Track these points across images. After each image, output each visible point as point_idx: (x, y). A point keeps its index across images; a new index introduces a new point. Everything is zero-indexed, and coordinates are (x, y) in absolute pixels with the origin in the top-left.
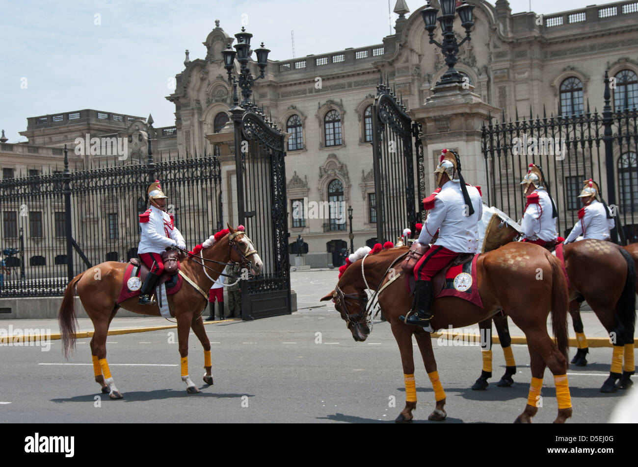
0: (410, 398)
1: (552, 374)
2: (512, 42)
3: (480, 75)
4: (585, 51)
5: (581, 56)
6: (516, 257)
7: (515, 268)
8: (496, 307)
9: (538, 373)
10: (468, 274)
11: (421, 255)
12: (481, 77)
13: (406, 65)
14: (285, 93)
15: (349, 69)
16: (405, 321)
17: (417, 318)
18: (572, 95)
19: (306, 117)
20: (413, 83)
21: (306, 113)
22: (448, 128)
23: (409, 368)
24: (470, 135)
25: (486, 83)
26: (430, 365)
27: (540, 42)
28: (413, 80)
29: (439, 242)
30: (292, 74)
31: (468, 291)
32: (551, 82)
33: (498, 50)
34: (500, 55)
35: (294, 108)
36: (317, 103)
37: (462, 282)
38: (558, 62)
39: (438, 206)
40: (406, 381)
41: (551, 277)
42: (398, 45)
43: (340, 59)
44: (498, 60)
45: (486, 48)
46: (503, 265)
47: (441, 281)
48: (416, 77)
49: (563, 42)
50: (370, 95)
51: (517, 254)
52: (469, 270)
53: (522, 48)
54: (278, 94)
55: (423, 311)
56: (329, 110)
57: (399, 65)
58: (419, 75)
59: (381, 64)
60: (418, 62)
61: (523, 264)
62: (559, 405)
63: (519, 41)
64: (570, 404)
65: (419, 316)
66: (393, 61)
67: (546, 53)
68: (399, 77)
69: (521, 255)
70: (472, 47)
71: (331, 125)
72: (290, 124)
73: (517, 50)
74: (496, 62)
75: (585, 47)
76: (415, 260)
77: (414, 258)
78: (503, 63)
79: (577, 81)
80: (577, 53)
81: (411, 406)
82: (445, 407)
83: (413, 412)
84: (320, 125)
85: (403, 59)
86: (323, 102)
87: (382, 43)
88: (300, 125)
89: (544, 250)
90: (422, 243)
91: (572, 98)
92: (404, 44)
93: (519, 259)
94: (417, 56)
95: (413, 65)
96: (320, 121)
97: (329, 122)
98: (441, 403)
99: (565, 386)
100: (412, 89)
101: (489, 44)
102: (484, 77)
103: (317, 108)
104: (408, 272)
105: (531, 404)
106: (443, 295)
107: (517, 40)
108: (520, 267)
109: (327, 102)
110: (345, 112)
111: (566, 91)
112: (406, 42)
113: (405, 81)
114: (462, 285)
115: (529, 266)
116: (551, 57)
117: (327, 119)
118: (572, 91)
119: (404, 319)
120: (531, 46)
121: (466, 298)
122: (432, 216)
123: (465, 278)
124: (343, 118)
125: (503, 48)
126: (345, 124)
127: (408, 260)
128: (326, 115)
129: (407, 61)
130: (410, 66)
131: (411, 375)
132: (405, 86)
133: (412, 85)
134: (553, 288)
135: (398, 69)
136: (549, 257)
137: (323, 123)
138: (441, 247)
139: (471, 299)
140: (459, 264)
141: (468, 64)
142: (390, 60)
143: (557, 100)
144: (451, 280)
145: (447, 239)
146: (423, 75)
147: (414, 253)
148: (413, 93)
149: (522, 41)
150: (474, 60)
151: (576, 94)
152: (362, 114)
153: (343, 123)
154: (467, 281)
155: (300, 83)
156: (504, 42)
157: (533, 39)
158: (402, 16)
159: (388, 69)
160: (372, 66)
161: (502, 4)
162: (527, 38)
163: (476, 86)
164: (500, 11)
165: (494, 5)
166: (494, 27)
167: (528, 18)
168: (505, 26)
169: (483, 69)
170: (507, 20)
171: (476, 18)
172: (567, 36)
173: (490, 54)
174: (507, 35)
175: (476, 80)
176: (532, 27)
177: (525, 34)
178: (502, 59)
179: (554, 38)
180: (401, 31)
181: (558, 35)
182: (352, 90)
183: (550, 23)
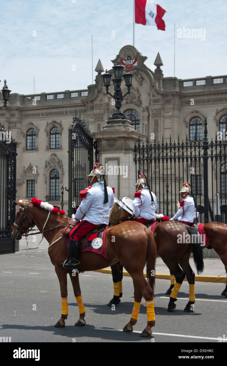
0: (64, 312)
1: (145, 300)
2: (163, 94)
3: (144, 112)
4: (205, 102)
5: (202, 105)
6: (127, 230)
7: (126, 237)
8: (115, 259)
9: (138, 299)
10: (100, 239)
11: (74, 226)
12: (144, 113)
13: (100, 103)
14: (27, 115)
15: (66, 103)
16: (63, 266)
17: (70, 263)
18: (196, 127)
19: (39, 130)
20: (105, 114)
21: (39, 128)
22: (114, 145)
23: (64, 294)
24: (127, 150)
25: (147, 117)
26: (77, 292)
27: (179, 95)
28: (105, 112)
29: (85, 219)
30: (31, 103)
31: (99, 249)
32: (185, 119)
33: (155, 98)
34: (156, 101)
35: (32, 124)
36: (46, 122)
37: (97, 243)
38: (189, 107)
39: (88, 197)
40: (62, 302)
41: (147, 242)
42: (96, 91)
43: (61, 96)
44: (155, 103)
45: (148, 96)
46: (120, 235)
47: (85, 242)
48: (106, 111)
49: (192, 96)
51: (128, 228)
52: (101, 236)
53: (169, 98)
54: (23, 115)
55: (74, 259)
56: (53, 127)
57: (97, 102)
58: (108, 109)
59: (86, 101)
60: (108, 102)
61: (131, 234)
62: (148, 319)
63: (167, 94)
64: (154, 318)
65: (72, 262)
66: (93, 100)
67: (182, 102)
68: (96, 110)
69: (130, 229)
70: (140, 95)
71: (54, 136)
72: (28, 133)
73: (166, 99)
74: (154, 105)
75: (204, 100)
76: (71, 229)
77: (70, 227)
78: (156, 106)
79: (199, 119)
80: (200, 103)
81: (64, 317)
82: (85, 318)
83: (66, 321)
84: (47, 136)
85: (99, 99)
86: (50, 121)
87: (87, 88)
88: (35, 135)
89: (144, 226)
90: (76, 219)
91: (196, 129)
92: (100, 90)
93: (129, 231)
94: (108, 98)
95: (105, 103)
96: (47, 133)
97: (53, 134)
98: (82, 315)
99: (152, 308)
100: (104, 117)
101: (150, 94)
102: (146, 114)
103: (46, 125)
104: (66, 236)
105: (134, 318)
106: (85, 251)
107: (166, 93)
108: (129, 236)
109: (52, 122)
110: (63, 129)
111: (193, 125)
112: (101, 89)
113: (100, 113)
114: (97, 245)
115: (134, 236)
116: (186, 104)
117: (52, 132)
118: (196, 125)
119: (62, 265)
120: (174, 97)
121: (98, 253)
122: (84, 202)
123: (99, 241)
124: (61, 132)
125: (158, 97)
126: (63, 135)
127: (67, 229)
128: (51, 130)
129: (101, 100)
130: (103, 104)
131: (65, 298)
132: (100, 115)
134: (148, 249)
135: (95, 105)
136: (146, 230)
137: (49, 134)
138: (86, 221)
139: (101, 253)
140: (96, 232)
141: (137, 105)
142: (91, 99)
143: (187, 130)
144: (91, 242)
145: (89, 217)
146: (110, 110)
147: (70, 224)
148: (104, 120)
149: (169, 94)
150: (141, 103)
151: (198, 127)
153: (61, 135)
154: (99, 243)
155: (36, 109)
156: (159, 93)
157: (175, 93)
158: (99, 73)
159: (90, 105)
160: (81, 102)
161: (159, 71)
162: (172, 92)
163: (141, 118)
164: (157, 75)
165: (154, 71)
166: (153, 84)
167: (173, 80)
168: (159, 84)
169: (146, 109)
170: (161, 81)
171: (143, 78)
172: (195, 93)
173: (150, 100)
174: (161, 90)
175: (142, 115)
176: (175, 86)
177: (171, 90)
178: (157, 103)
179: (187, 94)
180: (99, 82)
181: (190, 92)
182: (68, 115)
183: (186, 84)
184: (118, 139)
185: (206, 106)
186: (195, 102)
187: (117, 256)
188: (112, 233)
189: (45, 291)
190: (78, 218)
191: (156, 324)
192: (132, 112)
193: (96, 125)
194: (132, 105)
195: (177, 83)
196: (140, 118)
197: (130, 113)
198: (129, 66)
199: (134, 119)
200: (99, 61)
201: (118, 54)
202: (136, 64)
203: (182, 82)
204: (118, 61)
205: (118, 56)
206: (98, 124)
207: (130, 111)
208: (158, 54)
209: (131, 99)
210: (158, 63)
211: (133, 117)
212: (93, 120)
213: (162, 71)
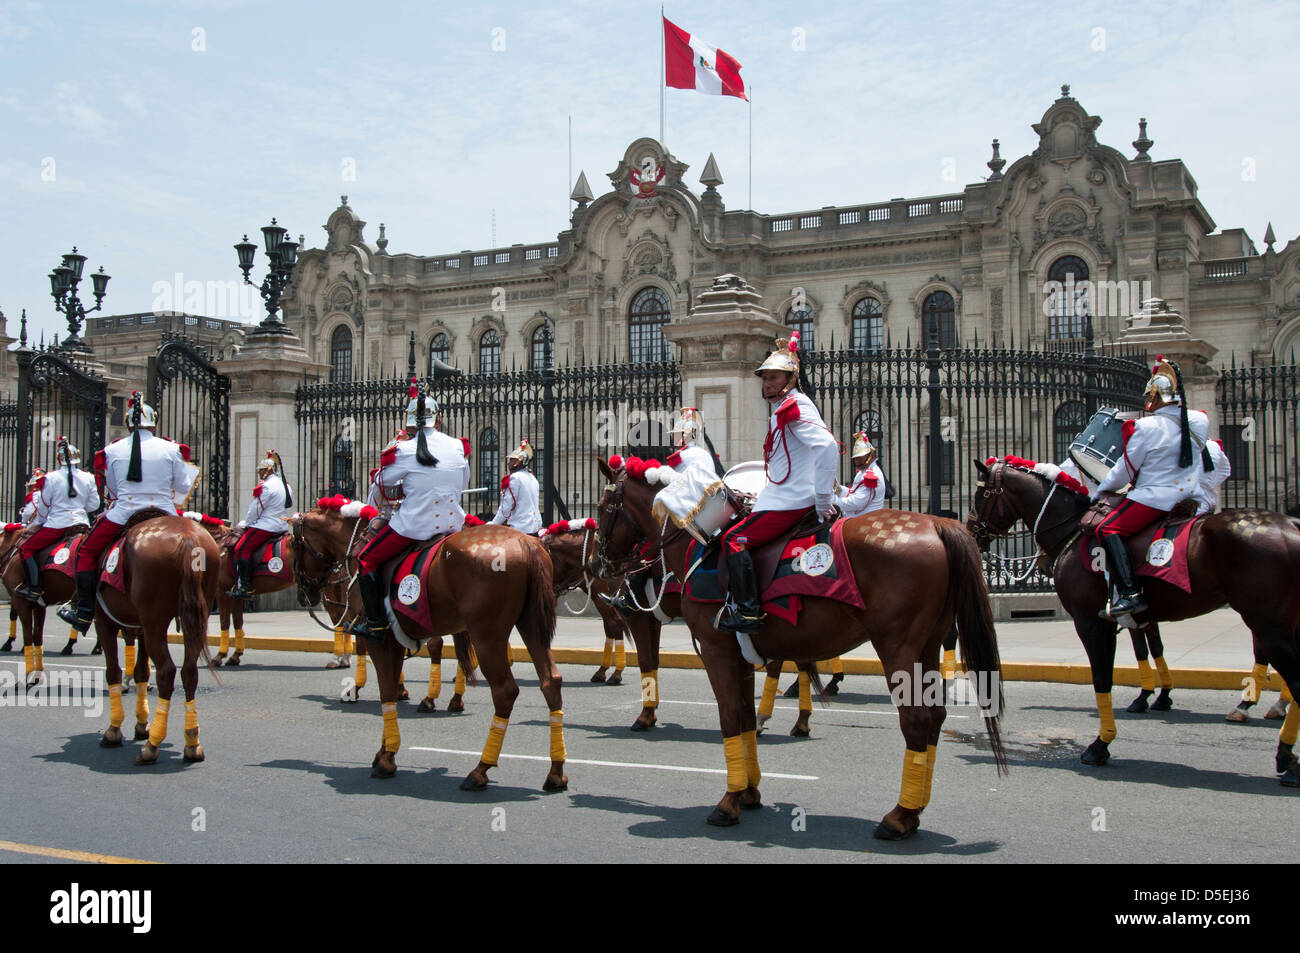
2: (717, 251)
3: (680, 292)
4: (818, 269)
5: (813, 275)
12: (680, 296)
13: (582, 273)
14: (431, 302)
19: (455, 338)
20: (592, 299)
21: (456, 332)
24: (274, 396)
25: (685, 304)
27: (757, 252)
28: (592, 294)
30: (440, 276)
32: (774, 308)
33: (701, 260)
34: (704, 267)
35: (441, 324)
36: (470, 319)
38: (784, 281)
42: (572, 245)
43: (504, 259)
44: (703, 273)
45: (689, 255)
48: (595, 291)
49: (790, 254)
50: (541, 312)
53: (735, 259)
54: (421, 303)
56: (486, 329)
57: (574, 272)
58: (601, 287)
59: (552, 269)
60: (600, 270)
63: (730, 250)
66: (565, 266)
67: (769, 268)
68: (572, 289)
70: (672, 254)
71: (489, 350)
72: (434, 346)
73: (728, 261)
74: (699, 276)
75: (818, 263)
78: (705, 279)
80: (808, 270)
84: (473, 350)
85: (580, 264)
86: (479, 318)
87: (556, 240)
88: (448, 349)
92: (581, 244)
94: (600, 262)
95: (593, 274)
96: (474, 344)
97: (487, 346)
100: (590, 306)
101: (692, 251)
102: (684, 296)
103: (470, 325)
107: (727, 248)
109: (484, 318)
110: (506, 334)
112: (584, 242)
113: (581, 296)
117: (484, 342)
120: (747, 256)
124: (504, 341)
125: (708, 258)
126: (506, 349)
128: (483, 336)
129: (585, 268)
130: (588, 276)
132: (580, 303)
133: (589, 301)
135: (572, 278)
141: (663, 276)
142: (562, 265)
146: (607, 289)
148: (590, 312)
149: (735, 249)
150: (673, 272)
152: (530, 338)
153: (503, 349)
155: (449, 290)
156: (709, 250)
157: (748, 248)
158: (582, 204)
159: (560, 278)
160: (540, 272)
161: (712, 197)
162: (740, 246)
163: (674, 308)
164: (707, 207)
165: (699, 199)
166: (696, 229)
167: (746, 218)
168: (712, 227)
169: (685, 285)
170: (717, 220)
171: (677, 215)
172: (794, 247)
173: (692, 265)
174: (714, 240)
175: (674, 300)
176: (749, 231)
177: (739, 240)
178: (708, 273)
179: (778, 249)
180: (577, 226)
181: (786, 244)
182: (519, 302)
183: (777, 227)
185: (823, 277)
186: (798, 269)
192: (655, 293)
193: (574, 325)
194: (650, 276)
195: (757, 224)
196: (672, 307)
197: (651, 296)
198: (646, 186)
199: (659, 309)
200: (582, 175)
201: (622, 159)
202: (662, 183)
203: (768, 221)
204: (624, 175)
205: (622, 164)
206: (576, 323)
207: (651, 290)
208: (711, 157)
209: (650, 263)
210: (711, 179)
211: (658, 305)
212: (566, 313)
213: (721, 198)
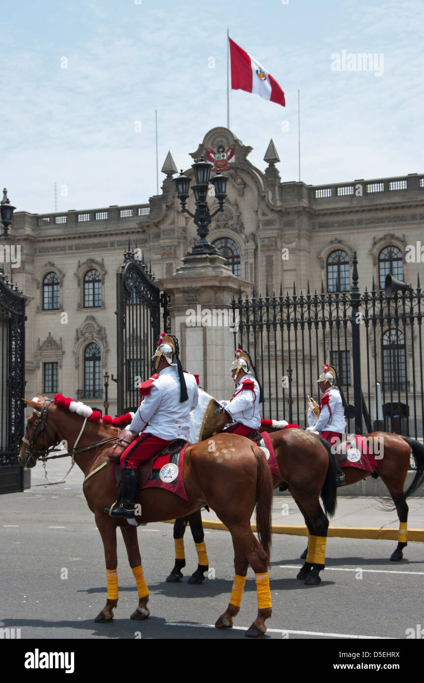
0: (111, 595)
2: (280, 211)
3: (248, 242)
4: (352, 225)
5: (348, 229)
6: (222, 449)
7: (220, 461)
8: (201, 500)
9: (241, 570)
10: (175, 465)
11: (129, 444)
12: (248, 244)
13: (171, 227)
14: (43, 248)
15: (112, 227)
16: (110, 513)
17: (122, 509)
18: (339, 268)
19: (64, 276)
20: (179, 247)
21: (64, 271)
22: (197, 300)
23: (112, 564)
24: (220, 308)
25: (253, 251)
26: (135, 559)
27: (308, 212)
28: (179, 243)
29: (148, 430)
30: (52, 229)
31: (173, 483)
32: (319, 253)
33: (266, 218)
34: (268, 223)
35: (52, 265)
36: (76, 261)
37: (169, 473)
38: (325, 234)
39: (153, 394)
40: (108, 577)
41: (256, 470)
42: (164, 206)
43: (103, 216)
44: (267, 227)
45: (254, 215)
46: (208, 457)
47: (147, 471)
48: (182, 241)
49: (331, 214)
51: (223, 446)
52: (176, 461)
53: (291, 218)
54: (36, 249)
55: (128, 501)
56: (89, 269)
57: (165, 226)
58: (185, 238)
59: (145, 224)
60: (184, 225)
61: (228, 456)
62: (259, 605)
63: (288, 210)
64: (270, 603)
65: (125, 507)
66: (159, 222)
67: (314, 224)
68: (163, 239)
69: (227, 448)
70: (240, 213)
71: (91, 285)
72: (46, 281)
73: (286, 219)
74: (264, 230)
75: (352, 221)
76: (123, 449)
77: (122, 446)
78: (269, 232)
79: (344, 254)
80: (344, 226)
81: (112, 604)
82: (148, 605)
83: (114, 610)
84: (79, 285)
85: (169, 220)
86: (83, 260)
87: (148, 202)
88: (57, 284)
89: (249, 442)
90: (132, 432)
91: (339, 271)
92: (171, 205)
93: (225, 451)
94: (184, 219)
95: (179, 228)
96: (79, 281)
97: (89, 282)
98: (144, 601)
99: (265, 585)
100: (178, 252)
101: (257, 211)
102: (251, 245)
103: (76, 266)
104: (115, 461)
105: (234, 603)
106: (148, 486)
107: (286, 209)
108: (225, 460)
109: (88, 260)
110: (106, 273)
111: (333, 264)
112: (173, 204)
113: (171, 244)
114: (168, 475)
115: (234, 459)
116: (320, 228)
117: (87, 279)
118: (339, 264)
119: (108, 512)
120: (299, 216)
121: (171, 490)
122: (147, 403)
123: (172, 468)
124: (104, 279)
125: (271, 216)
126: (106, 284)
127: (115, 448)
128: (86, 274)
129: (173, 223)
130: (176, 229)
131: (113, 570)
132: (170, 249)
133: (177, 248)
135: (163, 230)
136: (254, 449)
137: (82, 282)
138: (150, 435)
139: (175, 490)
140: (167, 454)
141: (235, 230)
142: (156, 221)
143: (324, 273)
144: (157, 471)
145: (155, 427)
146: (189, 239)
147: (122, 440)
148: (178, 256)
149: (291, 210)
150: (242, 226)
151: (342, 267)
153: (103, 283)
154: (173, 472)
155: (59, 239)
156: (272, 210)
157: (301, 209)
158: (169, 176)
159: (153, 230)
160: (137, 226)
161: (272, 172)
162: (295, 208)
163: (243, 253)
164: (270, 179)
165: (264, 173)
166: (263, 194)
167: (297, 187)
168: (274, 194)
169: (251, 236)
170: (277, 188)
171: (245, 184)
172: (335, 209)
173: (259, 221)
174: (276, 203)
175: (243, 247)
176: (300, 197)
177: (294, 203)
178: (270, 227)
179: (322, 210)
180: (168, 192)
181: (327, 206)
182: (115, 249)
183: (319, 194)
184: (203, 289)
185: (355, 231)
186: (336, 225)
187: (204, 496)
188: (195, 455)
189: (78, 559)
190: (136, 430)
191: (272, 614)
192: (226, 243)
193: (165, 266)
194: (225, 230)
195: (305, 192)
196: (242, 253)
197: (223, 245)
198: (220, 163)
199: (230, 255)
200: (169, 155)
201: (201, 143)
202: (233, 160)
203: (312, 190)
204: (201, 154)
205: (201, 146)
206: (167, 264)
207: (223, 240)
208: (271, 142)
209: (224, 220)
210: (272, 157)
211: (229, 251)
212: (159, 257)
213: (278, 172)
